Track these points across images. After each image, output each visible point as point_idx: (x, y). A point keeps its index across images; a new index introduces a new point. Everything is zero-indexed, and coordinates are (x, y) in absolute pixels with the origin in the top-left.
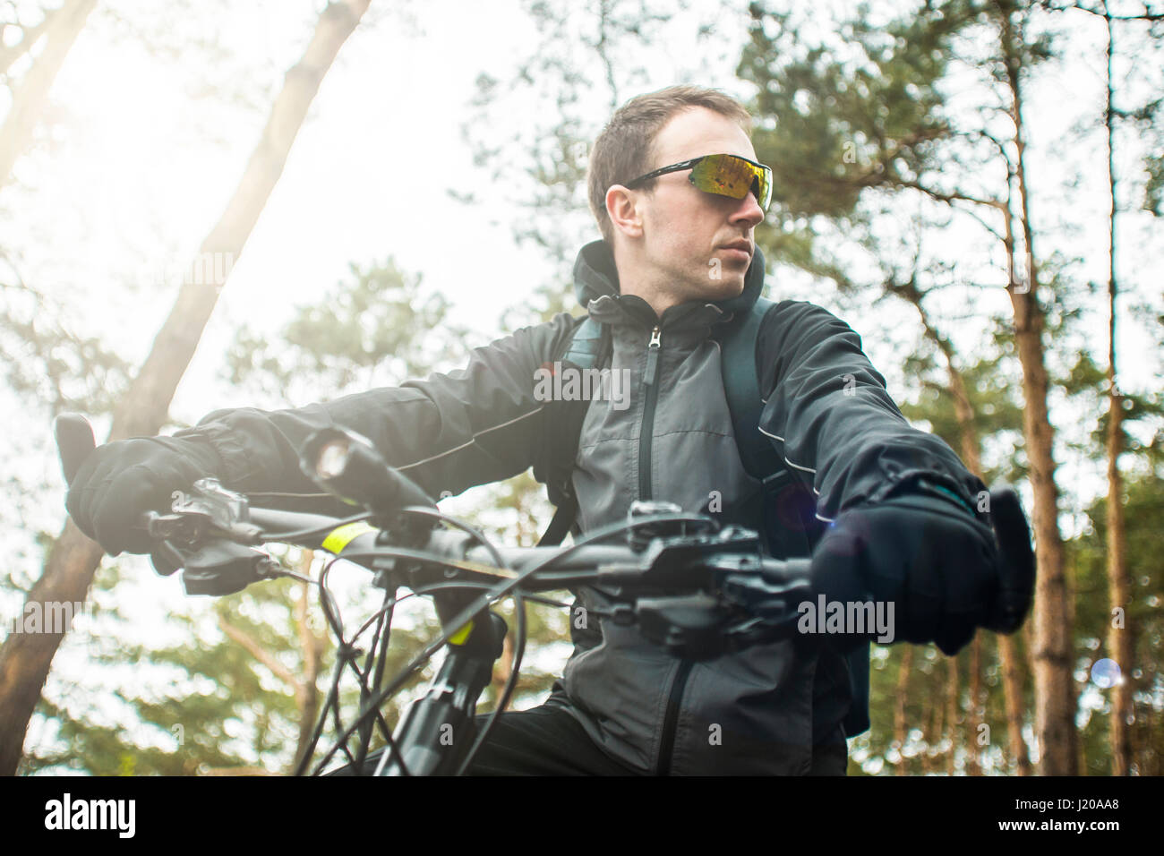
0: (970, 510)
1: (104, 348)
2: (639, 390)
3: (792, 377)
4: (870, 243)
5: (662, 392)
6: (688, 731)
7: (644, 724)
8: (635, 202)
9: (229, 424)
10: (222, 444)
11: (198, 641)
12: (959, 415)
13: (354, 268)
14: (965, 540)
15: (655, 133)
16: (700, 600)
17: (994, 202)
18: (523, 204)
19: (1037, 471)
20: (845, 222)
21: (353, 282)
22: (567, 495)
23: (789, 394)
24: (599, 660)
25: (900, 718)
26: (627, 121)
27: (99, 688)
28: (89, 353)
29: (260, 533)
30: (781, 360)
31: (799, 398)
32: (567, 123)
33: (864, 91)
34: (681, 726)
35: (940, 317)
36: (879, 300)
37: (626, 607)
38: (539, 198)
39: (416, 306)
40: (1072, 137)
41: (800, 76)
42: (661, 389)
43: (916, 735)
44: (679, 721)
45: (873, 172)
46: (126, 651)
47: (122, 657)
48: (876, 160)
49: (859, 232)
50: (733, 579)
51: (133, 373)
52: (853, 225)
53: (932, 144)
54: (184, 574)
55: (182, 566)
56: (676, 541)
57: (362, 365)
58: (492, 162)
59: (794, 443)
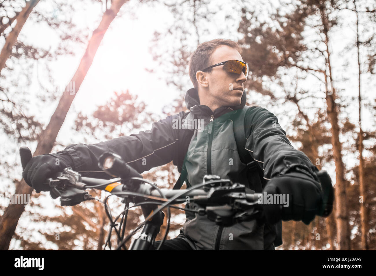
0: (313, 177)
1: (35, 120)
2: (207, 136)
3: (256, 131)
4: (281, 84)
5: (214, 136)
6: (223, 246)
7: (209, 244)
8: (205, 76)
9: (75, 149)
10: (73, 156)
11: (65, 214)
12: (311, 139)
13: (116, 94)
14: (311, 187)
15: (211, 54)
16: (226, 207)
17: (320, 71)
18: (170, 73)
19: (336, 157)
20: (273, 78)
21: (115, 98)
22: (184, 170)
23: (255, 137)
24: (194, 223)
25: (293, 238)
26: (202, 50)
27: (33, 230)
28: (30, 121)
29: (85, 186)
30: (252, 126)
31: (258, 139)
32: (183, 47)
33: (278, 36)
34: (221, 244)
35: (304, 108)
36: (284, 102)
37: (203, 209)
38: (174, 71)
39: (136, 106)
40: (346, 50)
41: (258, 31)
42: (214, 135)
43: (299, 243)
44: (220, 243)
45: (282, 62)
46: (42, 218)
47: (41, 220)
48: (283, 58)
49: (277, 81)
50: (237, 201)
51: (44, 128)
52: (275, 79)
53: (300, 53)
54: (61, 199)
55: (60, 196)
56: (218, 188)
57: (118, 125)
58: (159, 59)
59: (257, 153)
